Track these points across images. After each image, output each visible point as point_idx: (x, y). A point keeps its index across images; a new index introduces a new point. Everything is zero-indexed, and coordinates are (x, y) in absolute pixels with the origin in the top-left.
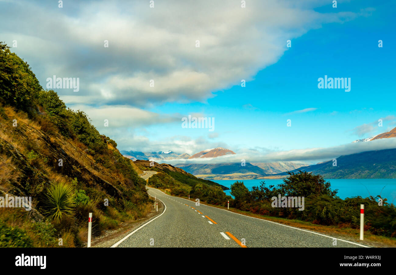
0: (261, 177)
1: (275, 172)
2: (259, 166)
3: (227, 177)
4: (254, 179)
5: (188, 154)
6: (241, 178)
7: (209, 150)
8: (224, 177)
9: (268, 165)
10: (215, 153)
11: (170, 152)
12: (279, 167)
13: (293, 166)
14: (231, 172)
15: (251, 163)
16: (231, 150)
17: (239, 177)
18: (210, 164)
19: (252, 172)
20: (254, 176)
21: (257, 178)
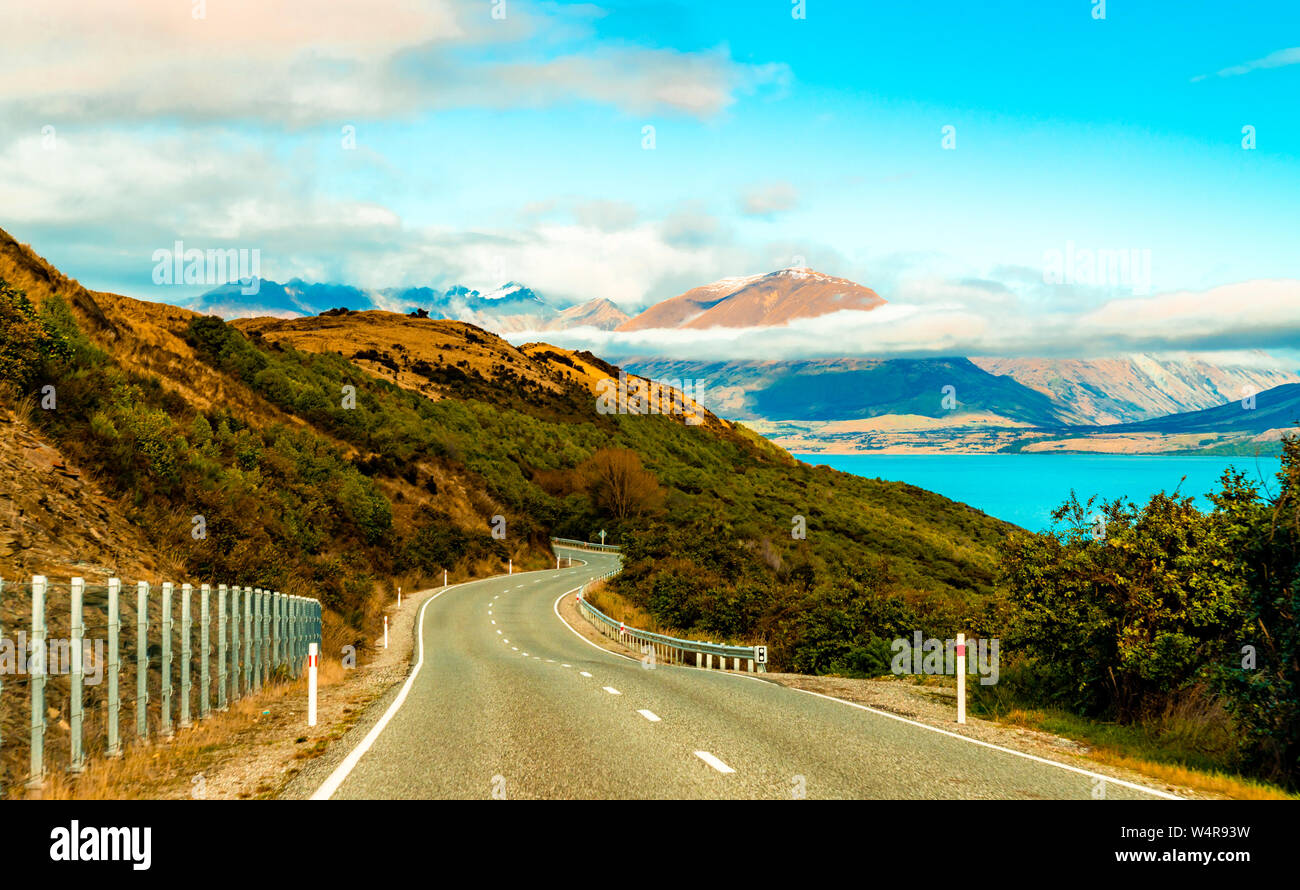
0: (1046, 439)
1: (1108, 410)
2: (1021, 378)
3: (843, 437)
4: (1006, 450)
5: (613, 305)
6: (930, 444)
7: (734, 282)
8: (830, 438)
9: (1067, 375)
10: (771, 298)
11: (515, 289)
12: (1131, 387)
13: (1208, 382)
14: (864, 411)
15: (974, 360)
16: (862, 284)
17: (916, 439)
18: (746, 362)
19: (983, 408)
20: (1001, 434)
21: (1024, 449)
